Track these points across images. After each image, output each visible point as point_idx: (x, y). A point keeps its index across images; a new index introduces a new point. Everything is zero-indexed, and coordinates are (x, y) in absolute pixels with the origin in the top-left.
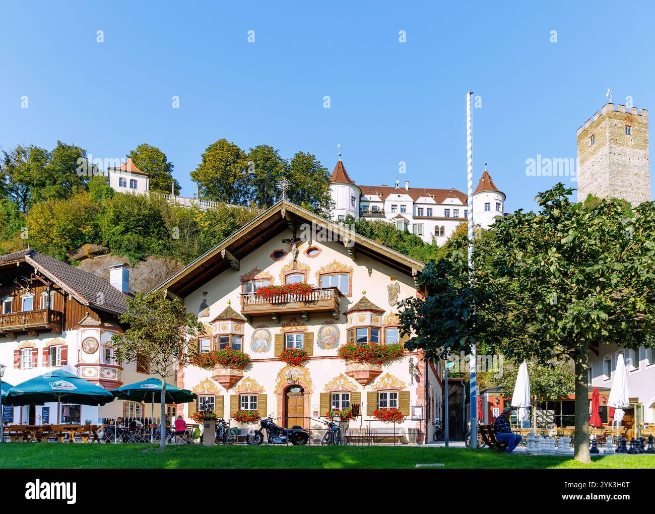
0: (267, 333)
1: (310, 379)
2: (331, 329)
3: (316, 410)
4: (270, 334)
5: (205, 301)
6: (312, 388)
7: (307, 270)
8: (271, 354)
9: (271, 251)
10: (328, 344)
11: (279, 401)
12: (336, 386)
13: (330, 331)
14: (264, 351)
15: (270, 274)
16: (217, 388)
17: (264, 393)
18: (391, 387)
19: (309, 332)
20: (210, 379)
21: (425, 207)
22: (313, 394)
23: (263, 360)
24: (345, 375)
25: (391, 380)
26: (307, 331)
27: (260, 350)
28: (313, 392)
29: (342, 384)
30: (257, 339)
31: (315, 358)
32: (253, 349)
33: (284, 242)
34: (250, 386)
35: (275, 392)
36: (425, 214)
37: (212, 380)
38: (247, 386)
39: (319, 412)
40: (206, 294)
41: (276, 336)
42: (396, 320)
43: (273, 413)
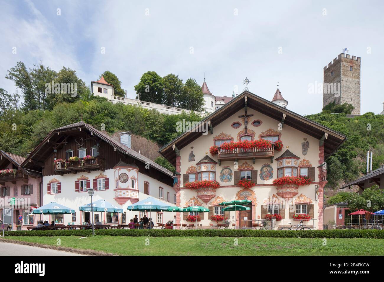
0: (229, 171)
1: (256, 197)
2: (268, 168)
3: (259, 215)
4: (231, 171)
5: (192, 152)
6: (257, 202)
7: (253, 134)
8: (232, 182)
9: (232, 123)
10: (266, 177)
13: (267, 170)
14: (228, 181)
15: (231, 136)
16: (200, 203)
18: (303, 202)
19: (255, 170)
20: (196, 197)
22: (257, 206)
23: (228, 187)
24: (276, 195)
25: (303, 198)
26: (254, 170)
27: (226, 181)
28: (257, 205)
30: (224, 174)
31: (259, 185)
32: (221, 180)
33: (239, 117)
34: (220, 202)
37: (197, 198)
38: (218, 202)
39: (261, 216)
40: (192, 148)
41: (235, 172)
42: (307, 163)
43: (233, 217)
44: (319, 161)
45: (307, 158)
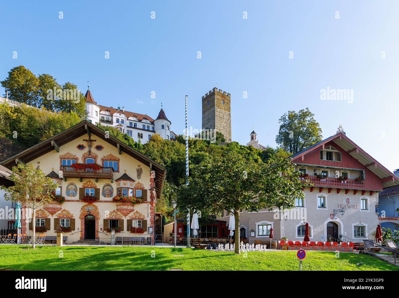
0: (75, 187)
1: (98, 212)
2: (109, 187)
3: (101, 228)
4: (76, 187)
5: (39, 166)
6: (100, 216)
7: (96, 157)
8: (77, 197)
9: (77, 145)
10: (107, 195)
11: (82, 223)
12: (112, 216)
13: (109, 188)
14: (73, 196)
15: (76, 156)
16: (46, 214)
17: (73, 218)
18: (139, 217)
19: (97, 188)
20: (42, 209)
21: (133, 122)
22: (100, 219)
23: (73, 201)
24: (116, 211)
25: (138, 214)
26: (96, 188)
27: (71, 195)
29: (115, 215)
30: (69, 189)
31: (101, 202)
32: (67, 195)
33: (84, 140)
34: (66, 214)
35: (80, 218)
36: (133, 126)
37: (44, 209)
38: (64, 214)
39: (103, 228)
40: (39, 163)
41: (80, 189)
42: (141, 186)
43: (78, 229)
44: (150, 185)
45: (141, 181)
